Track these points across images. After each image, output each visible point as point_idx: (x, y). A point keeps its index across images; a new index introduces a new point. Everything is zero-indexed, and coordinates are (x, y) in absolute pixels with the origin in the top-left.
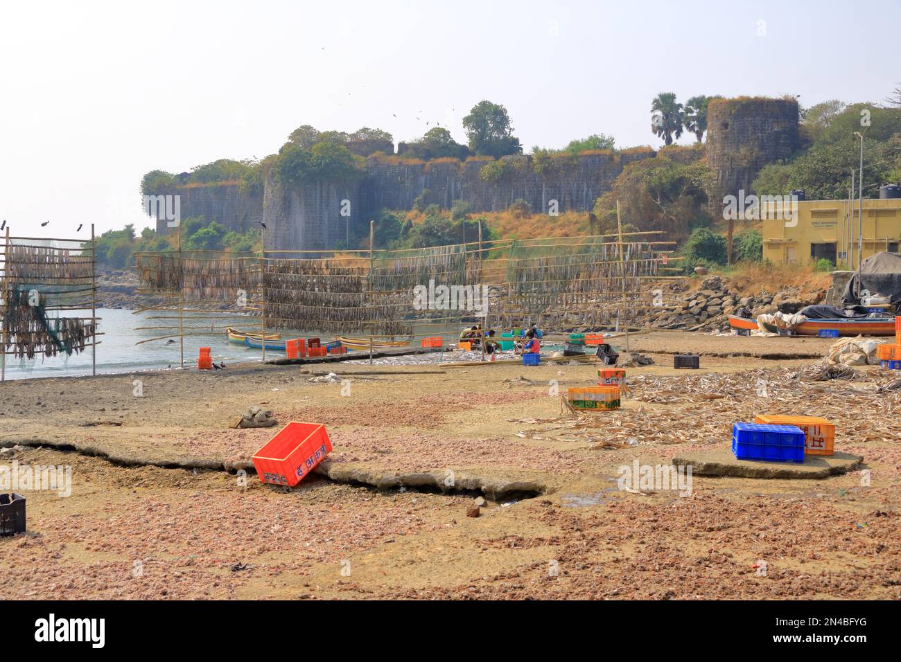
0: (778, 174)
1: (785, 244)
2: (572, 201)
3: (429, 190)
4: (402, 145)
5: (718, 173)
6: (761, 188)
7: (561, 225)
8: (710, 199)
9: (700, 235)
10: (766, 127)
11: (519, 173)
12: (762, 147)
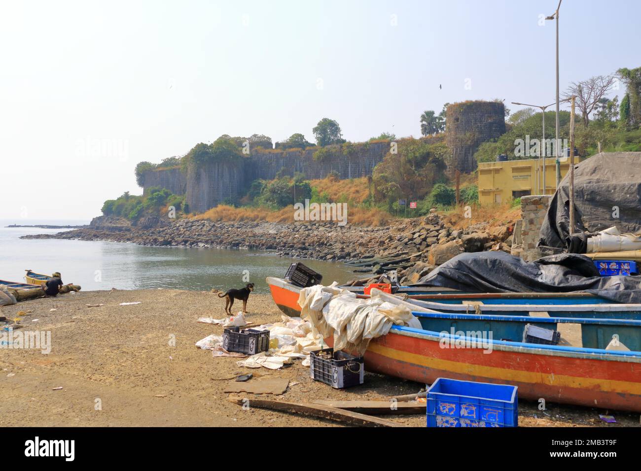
0: (490, 148)
1: (494, 192)
2: (366, 171)
3: (285, 168)
4: (277, 144)
5: (453, 150)
6: (480, 157)
7: (356, 185)
8: (448, 167)
9: (439, 188)
10: (483, 120)
11: (335, 155)
12: (481, 132)
